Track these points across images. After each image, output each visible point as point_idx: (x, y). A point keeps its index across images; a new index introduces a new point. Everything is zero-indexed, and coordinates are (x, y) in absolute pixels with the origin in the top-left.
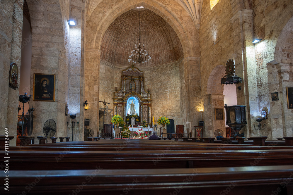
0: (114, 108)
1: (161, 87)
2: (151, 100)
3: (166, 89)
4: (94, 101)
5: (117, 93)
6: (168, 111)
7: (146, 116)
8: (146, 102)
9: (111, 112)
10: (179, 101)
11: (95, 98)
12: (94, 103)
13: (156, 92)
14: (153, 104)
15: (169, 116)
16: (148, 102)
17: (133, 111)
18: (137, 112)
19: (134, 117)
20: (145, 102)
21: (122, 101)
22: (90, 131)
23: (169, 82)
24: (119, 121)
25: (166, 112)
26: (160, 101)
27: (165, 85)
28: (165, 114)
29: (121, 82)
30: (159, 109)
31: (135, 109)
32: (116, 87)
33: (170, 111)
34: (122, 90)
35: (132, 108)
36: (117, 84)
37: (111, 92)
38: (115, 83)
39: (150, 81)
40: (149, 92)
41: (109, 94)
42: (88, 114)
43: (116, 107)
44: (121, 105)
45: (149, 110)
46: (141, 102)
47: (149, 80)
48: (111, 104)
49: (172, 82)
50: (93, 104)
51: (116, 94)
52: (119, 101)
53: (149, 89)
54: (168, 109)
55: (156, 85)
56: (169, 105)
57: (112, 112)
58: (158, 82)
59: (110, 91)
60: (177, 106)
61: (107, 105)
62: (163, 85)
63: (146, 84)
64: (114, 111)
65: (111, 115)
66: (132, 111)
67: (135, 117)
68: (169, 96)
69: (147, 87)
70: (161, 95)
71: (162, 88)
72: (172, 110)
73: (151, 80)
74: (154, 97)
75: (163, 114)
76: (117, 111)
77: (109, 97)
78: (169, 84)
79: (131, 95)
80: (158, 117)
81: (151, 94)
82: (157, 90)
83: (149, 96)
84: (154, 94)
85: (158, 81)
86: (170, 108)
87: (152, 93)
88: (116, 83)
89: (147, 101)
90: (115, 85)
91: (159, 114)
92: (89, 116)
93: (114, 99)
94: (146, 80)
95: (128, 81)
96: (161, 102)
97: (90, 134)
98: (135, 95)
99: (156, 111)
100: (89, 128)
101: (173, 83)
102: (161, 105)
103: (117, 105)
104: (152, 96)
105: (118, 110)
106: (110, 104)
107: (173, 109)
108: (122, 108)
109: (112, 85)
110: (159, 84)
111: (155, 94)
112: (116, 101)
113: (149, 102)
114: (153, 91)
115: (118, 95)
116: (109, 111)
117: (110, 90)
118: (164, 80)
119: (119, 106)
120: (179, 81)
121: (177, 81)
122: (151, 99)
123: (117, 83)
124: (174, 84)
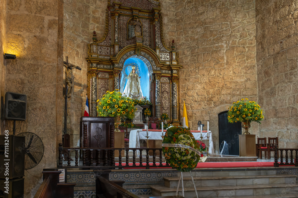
0: (88, 81)
1: (203, 36)
2: (180, 68)
3: (219, 40)
4: (45, 30)
5: (98, 45)
6: (223, 92)
7: (166, 104)
8: (167, 72)
9: (82, 92)
10: (252, 67)
11: (47, 19)
12: (45, 35)
13: (192, 49)
14: (182, 77)
15: (226, 103)
16: (172, 71)
17: (137, 91)
18: (145, 93)
19: (139, 105)
20: (164, 71)
21: (109, 67)
22: (27, 141)
23: (225, 26)
24: (124, 110)
25: (219, 93)
26: (203, 69)
27: (215, 33)
28: (215, 99)
29: (107, 21)
30: (199, 87)
31: (140, 86)
32: (94, 32)
33: (229, 92)
34: (110, 40)
35: (133, 83)
36: (97, 25)
37: (82, 42)
38: (91, 22)
39: (175, 24)
40: (172, 48)
41: (78, 46)
42: (22, 76)
43: (96, 79)
44: (107, 76)
45: (173, 90)
46: (156, 71)
47: (172, 22)
48: (82, 71)
49: (233, 25)
50: (42, 41)
51: (95, 48)
52: (102, 66)
53: (173, 41)
54: (223, 86)
55: (190, 32)
56: (225, 77)
57: (85, 91)
58: (197, 26)
59: (79, 40)
60: (249, 79)
61: (74, 71)
62: (208, 33)
63: (166, 30)
64: (88, 90)
65: (83, 98)
66: (133, 91)
67: (141, 104)
68: (227, 57)
69: (168, 37)
70: (206, 54)
71: (207, 38)
72: (234, 90)
73: (178, 22)
74: (187, 60)
75: (210, 100)
76: (96, 89)
77: (77, 54)
78: (225, 29)
79: (132, 53)
80: (195, 105)
81: (177, 55)
82: (194, 44)
83: (174, 57)
84: (186, 52)
85: (195, 23)
86: (228, 85)
87: (179, 51)
88: (94, 21)
89: (170, 68)
90: (91, 27)
91: (199, 99)
92: (22, 83)
93: (89, 61)
94: (165, 20)
95: (124, 20)
96: (204, 72)
97: (30, 155)
98: (143, 53)
99: (191, 93)
100: (22, 128)
101: (236, 26)
102: (205, 79)
103: (97, 74)
104: (180, 57)
105: (99, 87)
106: (80, 69)
107: (238, 87)
108: (110, 83)
109: (85, 26)
110: (199, 30)
111: (188, 53)
112: (95, 65)
113: (174, 72)
114: (183, 47)
115: (100, 50)
116: (76, 89)
117: (80, 36)
118: (212, 21)
119: (102, 79)
120: (254, 21)
121: (248, 22)
122: (178, 64)
123: (98, 23)
124: (241, 29)
